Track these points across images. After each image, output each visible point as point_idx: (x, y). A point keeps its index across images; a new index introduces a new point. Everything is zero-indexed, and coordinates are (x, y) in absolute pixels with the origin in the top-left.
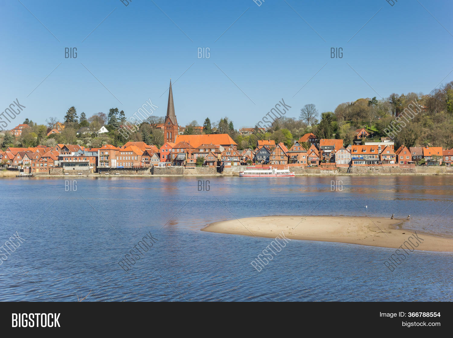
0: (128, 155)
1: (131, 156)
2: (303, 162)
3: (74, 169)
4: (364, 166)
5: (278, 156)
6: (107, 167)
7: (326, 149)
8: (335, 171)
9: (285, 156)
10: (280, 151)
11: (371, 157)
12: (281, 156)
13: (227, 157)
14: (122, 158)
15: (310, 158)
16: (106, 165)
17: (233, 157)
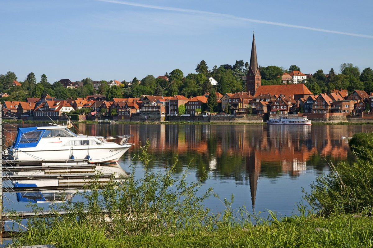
2: (346, 111)
9: (327, 105)
10: (322, 100)
12: (323, 105)
13: (276, 106)
14: (190, 108)
15: (358, 108)
16: (175, 114)
17: (281, 106)
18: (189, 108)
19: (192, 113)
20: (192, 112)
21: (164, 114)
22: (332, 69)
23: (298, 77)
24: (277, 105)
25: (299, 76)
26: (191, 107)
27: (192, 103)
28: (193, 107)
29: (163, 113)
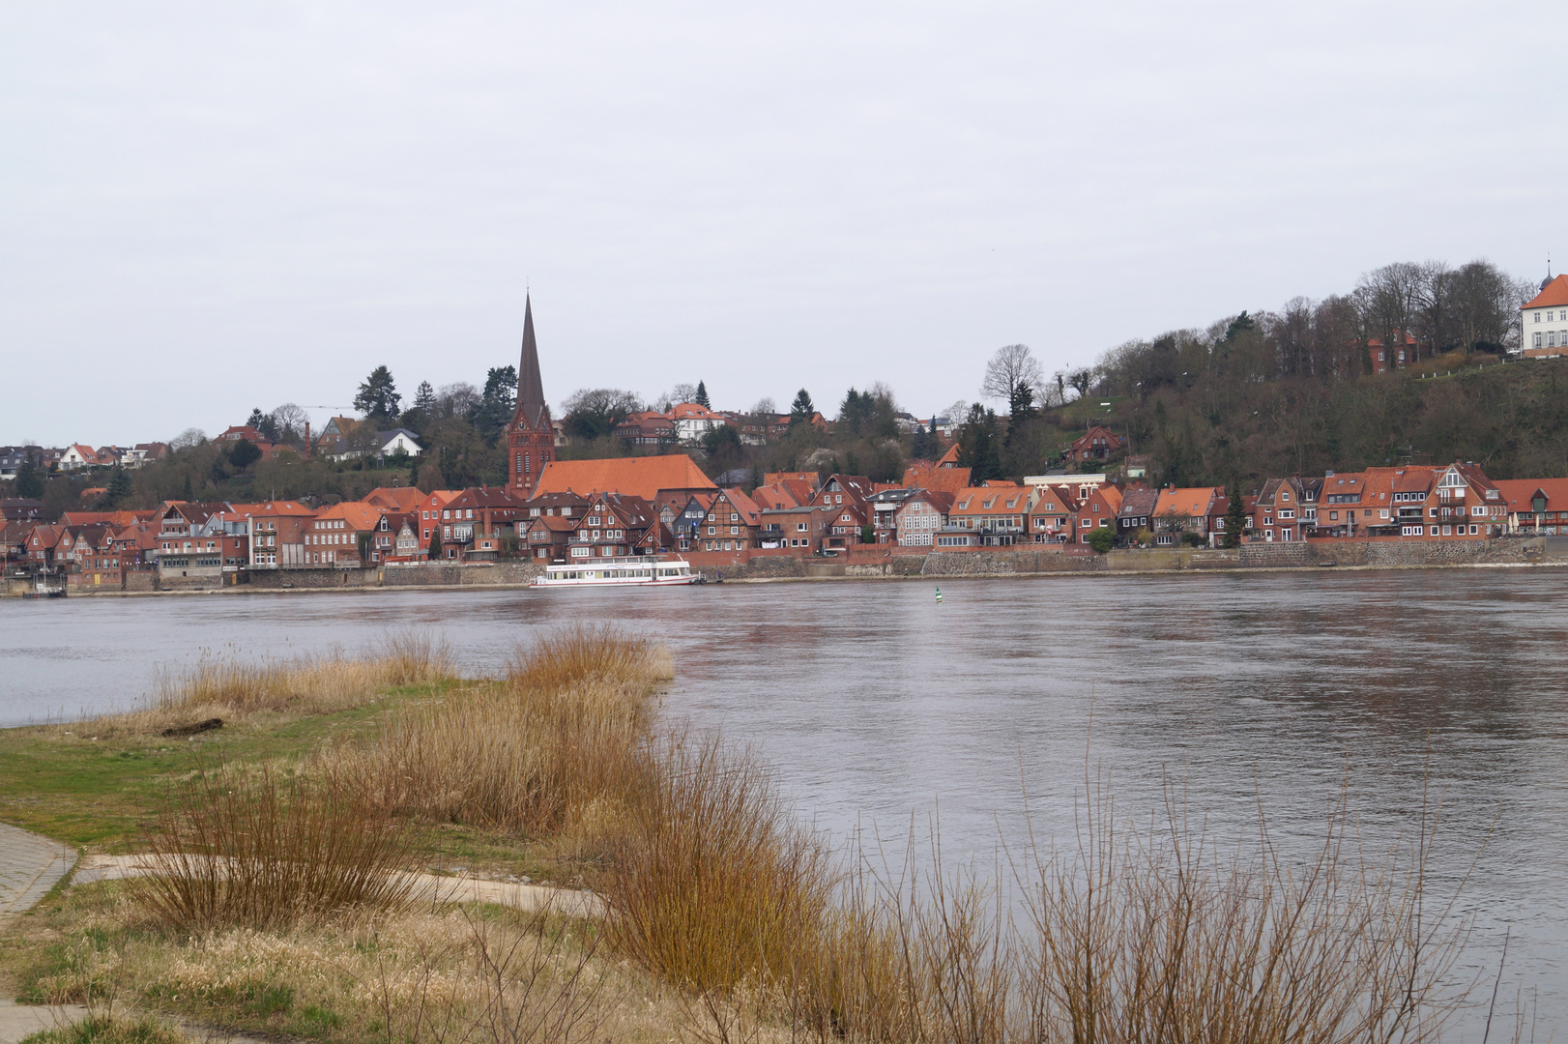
0: (333, 531)
1: (340, 532)
2: (800, 542)
3: (185, 574)
4: (966, 553)
5: (725, 525)
6: (272, 565)
7: (883, 502)
8: (884, 569)
9: (742, 525)
10: (727, 511)
11: (1001, 524)
12: (731, 525)
13: (590, 529)
14: (319, 540)
15: (836, 530)
16: (269, 561)
17: (606, 530)
18: (315, 543)
19: (327, 558)
20: (327, 555)
21: (232, 562)
22: (803, 395)
23: (695, 425)
24: (594, 528)
25: (698, 421)
26: (323, 537)
27: (326, 526)
28: (330, 537)
29: (231, 560)
